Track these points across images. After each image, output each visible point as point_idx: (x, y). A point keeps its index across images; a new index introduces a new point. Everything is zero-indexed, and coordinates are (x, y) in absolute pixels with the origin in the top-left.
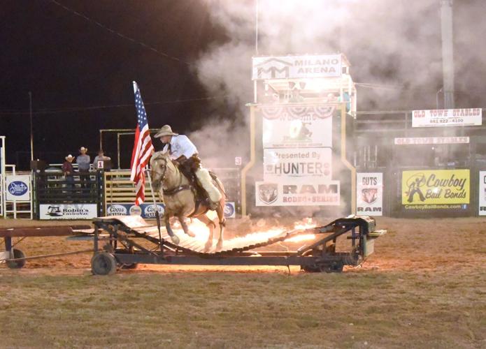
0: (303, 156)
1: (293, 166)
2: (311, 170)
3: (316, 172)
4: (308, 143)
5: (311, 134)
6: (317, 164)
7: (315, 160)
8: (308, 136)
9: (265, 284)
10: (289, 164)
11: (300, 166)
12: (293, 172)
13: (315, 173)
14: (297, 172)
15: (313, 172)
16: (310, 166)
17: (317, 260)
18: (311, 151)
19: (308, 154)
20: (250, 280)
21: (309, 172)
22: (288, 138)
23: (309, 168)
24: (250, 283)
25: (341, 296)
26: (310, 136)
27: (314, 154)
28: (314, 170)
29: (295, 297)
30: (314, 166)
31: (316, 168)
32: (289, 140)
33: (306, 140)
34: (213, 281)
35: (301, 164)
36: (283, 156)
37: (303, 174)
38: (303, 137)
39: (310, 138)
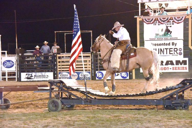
0: (167, 44)
1: (161, 49)
2: (171, 52)
3: (174, 54)
4: (169, 38)
5: (171, 32)
6: (174, 49)
7: (173, 47)
8: (169, 33)
9: (145, 116)
10: (159, 49)
11: (165, 50)
12: (161, 54)
13: (173, 54)
14: (164, 54)
15: (172, 54)
16: (171, 50)
17: (173, 102)
18: (171, 42)
19: (170, 43)
20: (136, 114)
21: (170, 54)
22: (158, 35)
23: (170, 51)
24: (136, 115)
25: (188, 124)
26: (170, 34)
27: (173, 44)
28: (173, 52)
29: (162, 124)
30: (173, 50)
31: (174, 51)
32: (158, 36)
33: (169, 36)
34: (116, 115)
35: (165, 49)
36: (155, 45)
37: (167, 55)
38: (167, 34)
39: (171, 35)
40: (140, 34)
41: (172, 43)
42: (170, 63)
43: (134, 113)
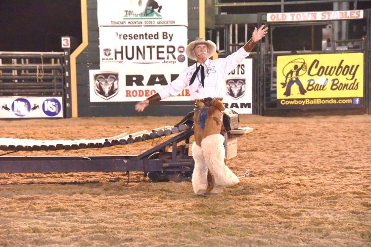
0: (150, 37)
1: (138, 48)
2: (161, 55)
3: (168, 58)
4: (156, 21)
5: (161, 7)
6: (168, 47)
7: (166, 43)
8: (156, 10)
9: (94, 197)
10: (133, 47)
11: (147, 50)
12: (138, 58)
13: (166, 60)
14: (144, 59)
15: (163, 58)
16: (160, 49)
17: (165, 165)
18: (161, 30)
19: (157, 35)
20: (74, 193)
21: (158, 58)
22: (130, 13)
23: (158, 52)
24: (74, 196)
25: (189, 210)
26: (159, 11)
27: (165, 36)
28: (165, 55)
29: (133, 212)
30: (165, 50)
31: (168, 52)
32: (132, 16)
33: (155, 16)
35: (148, 47)
36: (125, 37)
37: (151, 61)
38: (150, 11)
39: (159, 13)
40: (89, 9)
41: (163, 33)
42: (157, 80)
43: (69, 191)
